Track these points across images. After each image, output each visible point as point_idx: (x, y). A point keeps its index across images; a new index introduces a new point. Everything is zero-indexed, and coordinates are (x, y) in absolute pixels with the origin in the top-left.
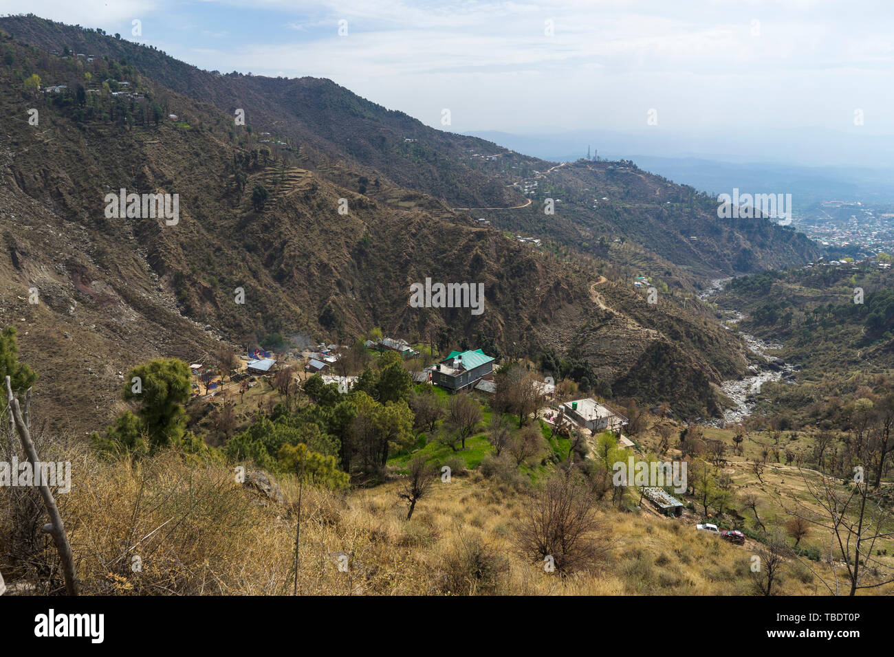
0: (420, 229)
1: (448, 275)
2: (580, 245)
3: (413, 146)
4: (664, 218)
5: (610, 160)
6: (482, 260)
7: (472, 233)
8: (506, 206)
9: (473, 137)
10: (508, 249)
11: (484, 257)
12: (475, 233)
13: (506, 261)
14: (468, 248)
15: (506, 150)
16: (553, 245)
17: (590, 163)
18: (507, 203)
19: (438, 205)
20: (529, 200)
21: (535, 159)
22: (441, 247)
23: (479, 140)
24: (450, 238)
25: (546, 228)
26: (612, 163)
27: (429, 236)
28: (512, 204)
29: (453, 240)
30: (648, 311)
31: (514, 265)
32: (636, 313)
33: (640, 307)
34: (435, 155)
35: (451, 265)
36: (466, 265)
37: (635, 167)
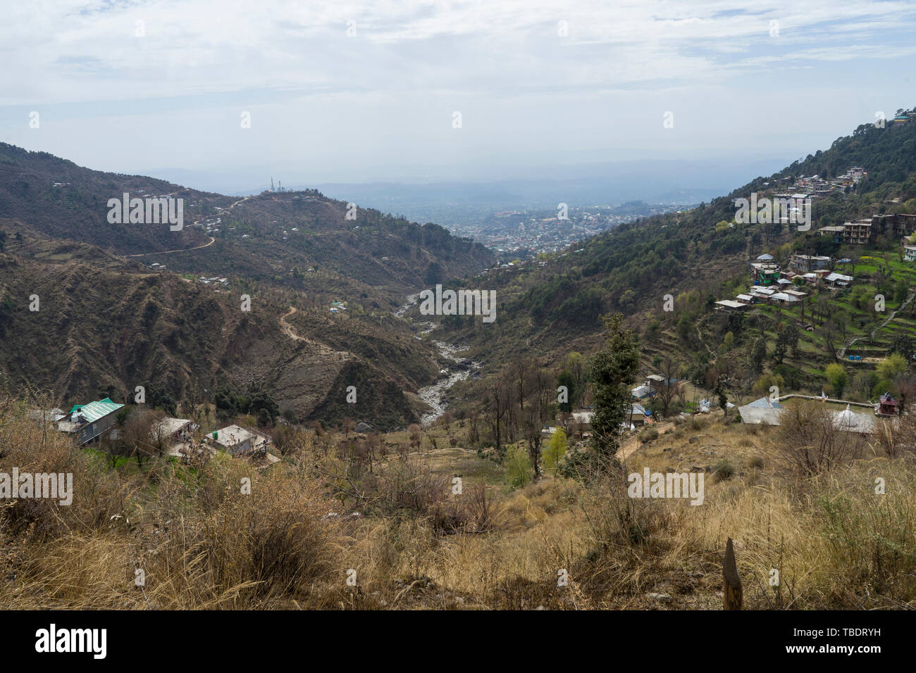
0: (77, 283)
1: (118, 329)
2: (273, 278)
3: (65, 191)
4: (355, 243)
5: (295, 190)
6: (156, 307)
7: (141, 280)
8: (188, 247)
9: (140, 177)
10: (185, 292)
11: (159, 304)
12: (145, 280)
13: (185, 305)
14: (138, 297)
15: (182, 188)
16: (241, 282)
17: (275, 194)
18: (188, 243)
19: (100, 254)
20: (213, 239)
21: (216, 195)
22: (105, 299)
23: (148, 179)
24: (116, 288)
25: (235, 266)
26: (298, 193)
27: (90, 289)
28: (192, 245)
29: (119, 290)
30: (340, 335)
31: (195, 307)
32: (330, 338)
33: (333, 331)
34: (95, 198)
35: (120, 318)
36: (138, 316)
37: (321, 195)
